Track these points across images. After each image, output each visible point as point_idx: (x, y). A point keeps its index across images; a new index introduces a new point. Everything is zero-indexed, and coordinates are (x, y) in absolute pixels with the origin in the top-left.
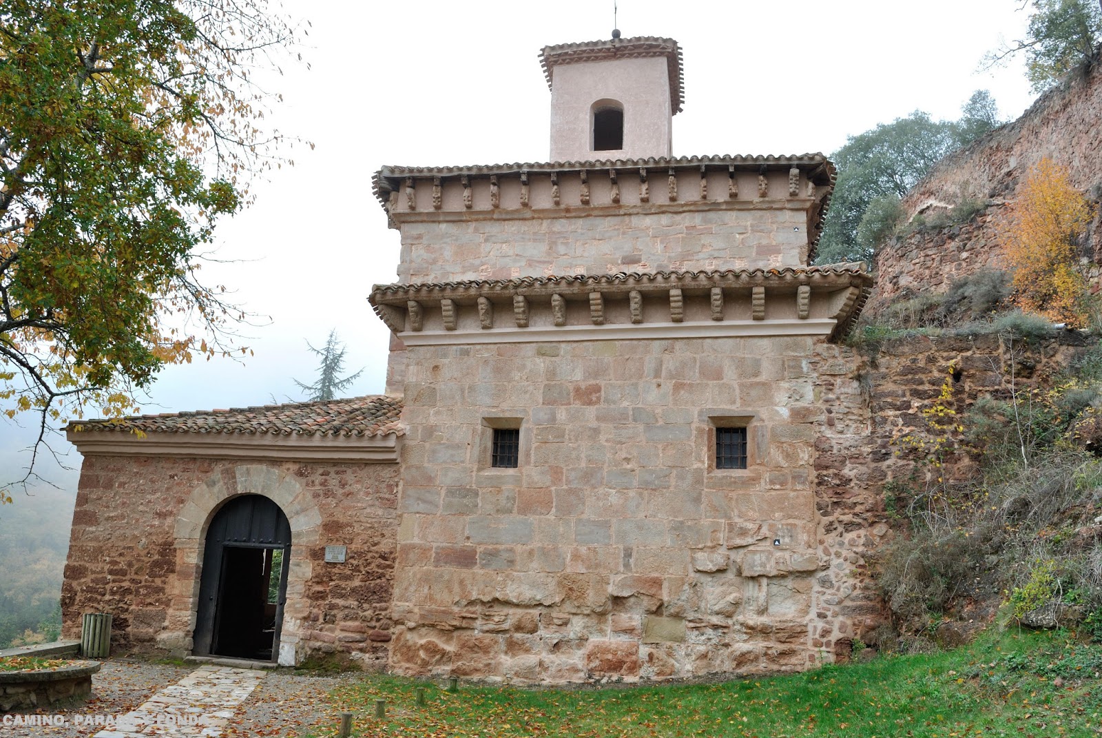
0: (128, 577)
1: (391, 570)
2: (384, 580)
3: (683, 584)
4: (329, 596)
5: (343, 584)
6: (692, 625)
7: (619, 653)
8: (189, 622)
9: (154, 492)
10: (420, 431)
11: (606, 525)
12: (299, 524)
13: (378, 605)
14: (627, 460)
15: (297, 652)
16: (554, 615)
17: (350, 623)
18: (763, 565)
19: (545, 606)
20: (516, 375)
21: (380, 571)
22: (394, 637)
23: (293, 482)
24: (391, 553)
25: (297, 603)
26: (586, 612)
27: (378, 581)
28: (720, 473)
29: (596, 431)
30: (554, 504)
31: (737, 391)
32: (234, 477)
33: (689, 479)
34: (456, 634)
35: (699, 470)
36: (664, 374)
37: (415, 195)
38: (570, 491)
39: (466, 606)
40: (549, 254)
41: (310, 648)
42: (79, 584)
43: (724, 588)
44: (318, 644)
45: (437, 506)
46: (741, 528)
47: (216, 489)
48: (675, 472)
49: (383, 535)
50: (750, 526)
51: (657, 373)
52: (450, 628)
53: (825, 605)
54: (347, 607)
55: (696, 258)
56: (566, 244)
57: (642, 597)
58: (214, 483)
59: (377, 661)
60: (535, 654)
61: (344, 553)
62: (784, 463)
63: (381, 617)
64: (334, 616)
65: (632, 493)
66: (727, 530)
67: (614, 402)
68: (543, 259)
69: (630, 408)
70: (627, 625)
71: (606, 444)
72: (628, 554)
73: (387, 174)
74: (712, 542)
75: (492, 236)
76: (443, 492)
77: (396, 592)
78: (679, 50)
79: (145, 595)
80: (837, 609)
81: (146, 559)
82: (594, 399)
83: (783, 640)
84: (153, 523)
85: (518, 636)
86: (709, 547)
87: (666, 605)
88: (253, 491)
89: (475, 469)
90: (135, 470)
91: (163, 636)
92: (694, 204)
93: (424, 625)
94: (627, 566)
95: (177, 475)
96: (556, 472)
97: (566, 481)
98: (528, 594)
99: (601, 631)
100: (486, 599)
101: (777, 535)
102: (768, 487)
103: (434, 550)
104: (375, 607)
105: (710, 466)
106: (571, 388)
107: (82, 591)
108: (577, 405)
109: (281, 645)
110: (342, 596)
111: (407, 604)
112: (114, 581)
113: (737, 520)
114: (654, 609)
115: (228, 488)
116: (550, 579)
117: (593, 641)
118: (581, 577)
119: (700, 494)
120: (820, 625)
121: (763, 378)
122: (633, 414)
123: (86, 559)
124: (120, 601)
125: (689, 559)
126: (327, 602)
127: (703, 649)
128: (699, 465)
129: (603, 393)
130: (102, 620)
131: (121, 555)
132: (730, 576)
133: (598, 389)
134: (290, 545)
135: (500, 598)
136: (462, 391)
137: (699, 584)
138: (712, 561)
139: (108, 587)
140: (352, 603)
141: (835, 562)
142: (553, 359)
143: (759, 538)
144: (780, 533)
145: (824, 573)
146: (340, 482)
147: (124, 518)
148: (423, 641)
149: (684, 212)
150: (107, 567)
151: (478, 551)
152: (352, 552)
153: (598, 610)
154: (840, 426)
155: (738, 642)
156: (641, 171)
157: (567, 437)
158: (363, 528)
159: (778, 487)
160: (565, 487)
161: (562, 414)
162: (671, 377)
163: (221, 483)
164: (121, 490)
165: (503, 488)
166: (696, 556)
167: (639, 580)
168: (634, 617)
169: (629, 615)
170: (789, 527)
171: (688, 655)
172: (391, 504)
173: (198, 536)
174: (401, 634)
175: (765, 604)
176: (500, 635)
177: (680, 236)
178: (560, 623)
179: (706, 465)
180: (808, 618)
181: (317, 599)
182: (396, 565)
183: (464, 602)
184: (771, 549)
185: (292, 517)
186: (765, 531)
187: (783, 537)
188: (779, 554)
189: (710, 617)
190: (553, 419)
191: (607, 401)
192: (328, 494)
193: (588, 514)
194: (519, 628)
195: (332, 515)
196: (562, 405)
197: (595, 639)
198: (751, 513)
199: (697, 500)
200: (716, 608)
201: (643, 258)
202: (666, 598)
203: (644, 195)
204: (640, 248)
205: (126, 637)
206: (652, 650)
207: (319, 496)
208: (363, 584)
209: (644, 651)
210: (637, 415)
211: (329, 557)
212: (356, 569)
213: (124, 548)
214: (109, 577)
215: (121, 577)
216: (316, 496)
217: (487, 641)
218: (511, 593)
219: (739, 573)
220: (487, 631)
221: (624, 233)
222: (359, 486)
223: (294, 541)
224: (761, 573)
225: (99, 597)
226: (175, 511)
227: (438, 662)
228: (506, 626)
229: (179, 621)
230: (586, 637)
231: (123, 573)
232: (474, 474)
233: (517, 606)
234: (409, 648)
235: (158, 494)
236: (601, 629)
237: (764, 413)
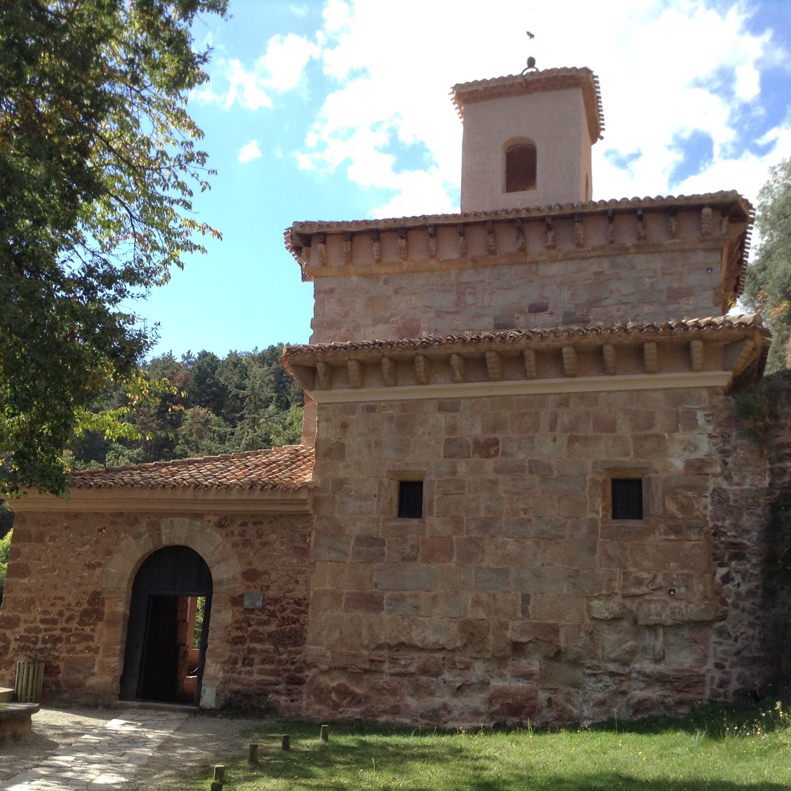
0: (60, 626)
1: (305, 615)
2: (298, 625)
3: (580, 631)
4: (248, 641)
5: (261, 629)
6: (589, 671)
7: (519, 697)
8: (117, 668)
9: (84, 545)
10: (330, 484)
11: (504, 572)
12: (218, 573)
13: (293, 649)
14: (525, 511)
15: (217, 695)
16: (457, 659)
17: (267, 667)
18: (659, 614)
19: (448, 650)
20: (420, 430)
21: (295, 616)
22: (308, 680)
23: (214, 533)
24: (305, 599)
25: (219, 648)
26: (486, 657)
27: (294, 626)
28: (615, 524)
29: (495, 483)
30: (455, 552)
31: (631, 444)
32: (159, 529)
33: (584, 529)
34: (366, 677)
35: (593, 521)
36: (558, 428)
37: (326, 251)
38: (471, 540)
39: (374, 650)
40: (457, 305)
41: (230, 691)
42: (13, 634)
43: (621, 636)
44: (237, 687)
45: (347, 555)
46: (636, 578)
47: (142, 541)
48: (570, 522)
49: (297, 582)
50: (645, 575)
51: (552, 428)
52: (360, 671)
53: (723, 656)
54: (264, 651)
55: (604, 304)
56: (474, 294)
57: (540, 643)
58: (140, 535)
59: (293, 704)
60: (440, 697)
61: (261, 600)
62: (680, 515)
63: (295, 660)
64: (252, 660)
65: (529, 543)
66: (622, 580)
67: (511, 455)
68: (451, 310)
69: (527, 460)
70: (526, 670)
71: (503, 495)
72: (526, 599)
73: (299, 229)
74: (607, 590)
75: (401, 288)
76: (352, 542)
77: (310, 636)
78: (595, 79)
79: (74, 643)
80: (734, 659)
81: (77, 609)
82: (492, 452)
83: (680, 688)
84: (83, 574)
85: (424, 679)
86: (604, 595)
87: (563, 651)
88: (177, 543)
89: (381, 520)
90: (65, 525)
91: (92, 681)
92: (602, 248)
93: (335, 668)
94: (525, 612)
95: (105, 529)
96: (457, 522)
97: (467, 530)
98: (432, 638)
99: (501, 676)
100: (393, 642)
101: (672, 585)
102: (663, 537)
103: (344, 596)
104: (290, 651)
105: (604, 516)
106: (471, 442)
107: (16, 640)
108: (476, 459)
109: (203, 688)
110: (260, 641)
111: (319, 648)
112: (46, 630)
113: (632, 569)
114: (552, 654)
115: (153, 540)
116: (452, 625)
117: (494, 686)
118: (481, 623)
119: (595, 543)
120: (718, 675)
121: (657, 429)
122: (530, 466)
123: (20, 609)
124: (52, 649)
125: (585, 606)
126: (245, 647)
127: (600, 696)
128: (593, 515)
129: (500, 446)
130: (34, 668)
131: (53, 605)
132: (626, 624)
133: (495, 442)
134: (212, 593)
135: (406, 642)
136: (369, 446)
137: (595, 632)
138: (608, 610)
139: (40, 636)
140: (269, 646)
141: (733, 613)
142: (453, 414)
143: (654, 587)
144: (675, 583)
145: (722, 623)
146: (257, 532)
147: (55, 570)
148: (335, 684)
149: (591, 257)
150: (39, 617)
151: (385, 597)
152: (269, 598)
153: (498, 655)
154: (736, 479)
155: (635, 690)
156: (547, 219)
157: (467, 489)
158: (278, 575)
159: (673, 537)
160: (465, 536)
161: (462, 468)
162: (566, 431)
163: (147, 535)
164: (52, 544)
165: (408, 537)
166: (592, 603)
167: (536, 626)
168: (533, 663)
169: (528, 661)
170: (684, 578)
171: (585, 701)
172: (303, 552)
173: (125, 586)
174: (314, 677)
175: (662, 653)
176: (406, 679)
177: (587, 282)
178: (462, 667)
179: (601, 515)
180: (705, 668)
181: (236, 644)
182: (310, 611)
183: (373, 646)
184: (666, 598)
185: (212, 567)
186: (659, 580)
187: (679, 587)
188: (674, 604)
189: (607, 665)
190: (454, 472)
191: (504, 454)
192: (246, 543)
193: (488, 562)
194: (424, 671)
195: (250, 563)
196: (462, 458)
197: (497, 683)
198: (645, 563)
199: (592, 550)
200: (613, 655)
201: (551, 305)
202: (563, 645)
203: (550, 242)
204: (547, 295)
205: (57, 683)
206: (551, 695)
207: (238, 546)
208: (279, 629)
209: (543, 696)
210: (534, 467)
211: (247, 603)
212: (273, 614)
213: (55, 598)
214: (41, 626)
215: (53, 626)
216: (235, 545)
217: (394, 684)
218: (416, 636)
219: (635, 622)
220: (395, 675)
221: (531, 281)
222: (274, 536)
223: (215, 589)
224: (657, 622)
225: (32, 646)
226: (103, 562)
227: (349, 704)
228: (412, 669)
229: (107, 667)
230: (487, 681)
231: (54, 622)
232: (381, 524)
233: (422, 649)
234: (322, 690)
235: (87, 547)
236: (502, 673)
237: (657, 465)
